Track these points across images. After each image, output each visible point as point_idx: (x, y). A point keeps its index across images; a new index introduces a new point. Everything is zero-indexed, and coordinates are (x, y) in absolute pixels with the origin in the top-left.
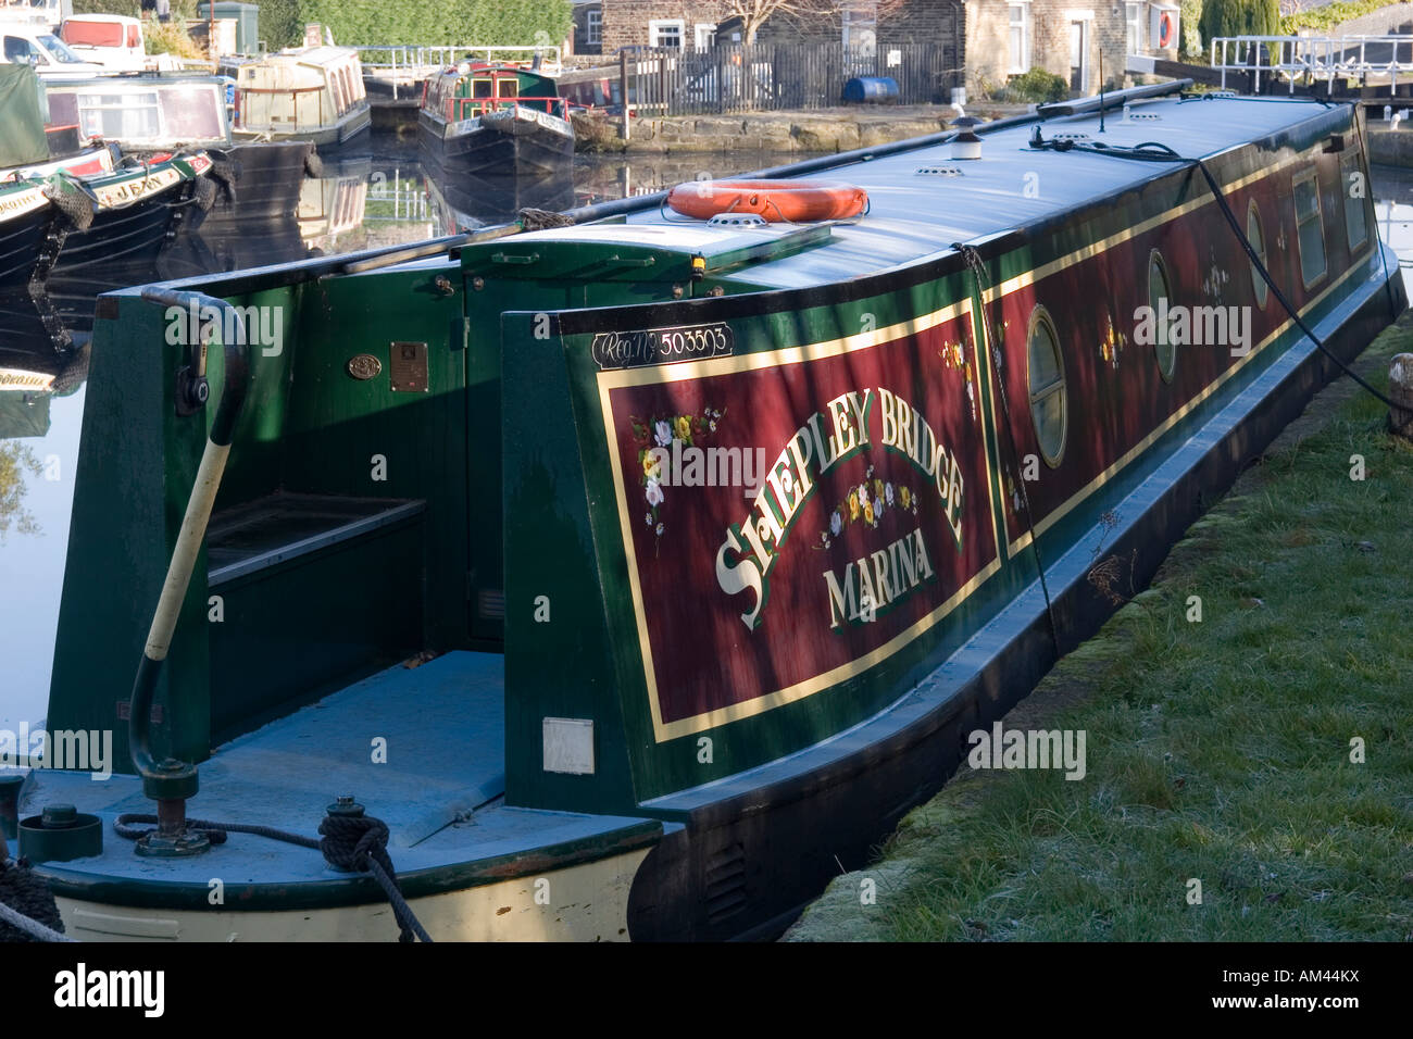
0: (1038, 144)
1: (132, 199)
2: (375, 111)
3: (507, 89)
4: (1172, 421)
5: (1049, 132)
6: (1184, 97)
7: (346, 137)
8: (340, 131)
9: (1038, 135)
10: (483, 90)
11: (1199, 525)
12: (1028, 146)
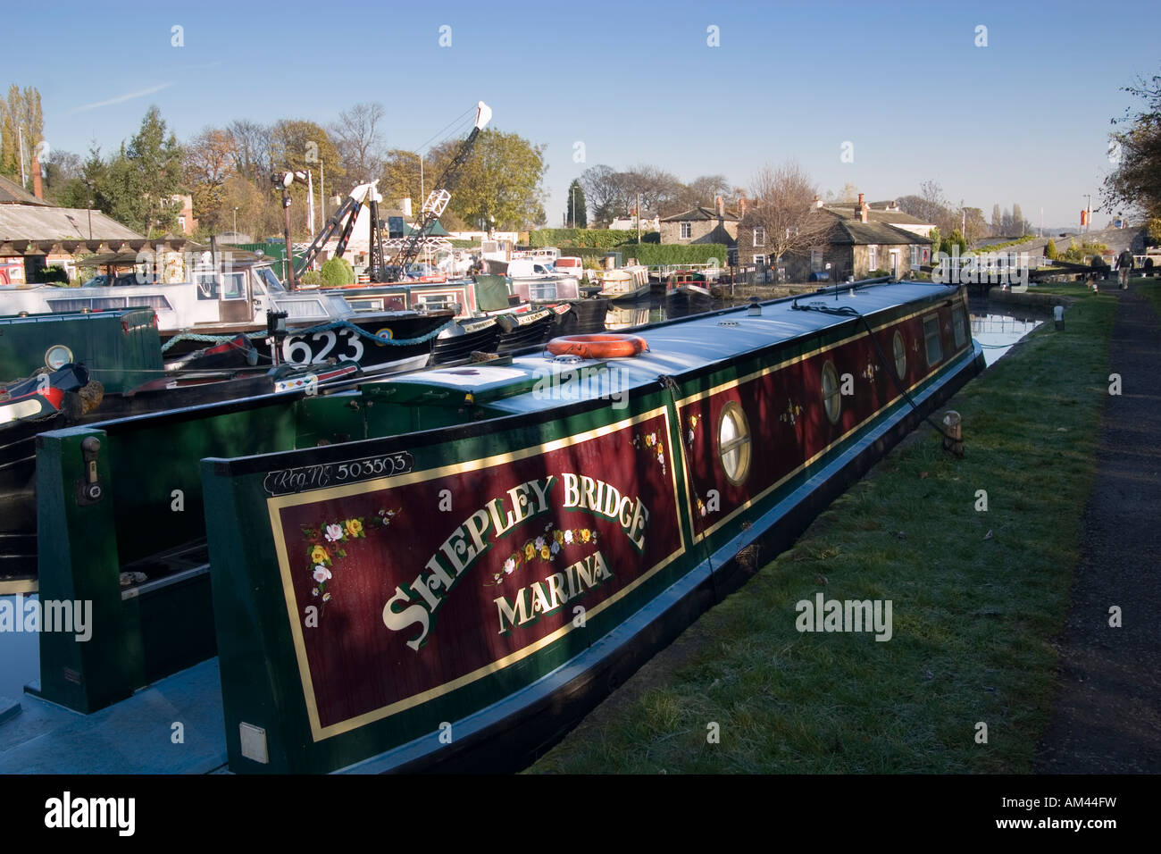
0: (795, 308)
1: (531, 321)
2: (652, 286)
3: (689, 279)
4: (843, 438)
5: (801, 303)
6: (890, 283)
7: (640, 295)
8: (637, 294)
9: (796, 304)
10: (680, 279)
11: (837, 501)
12: (790, 309)
